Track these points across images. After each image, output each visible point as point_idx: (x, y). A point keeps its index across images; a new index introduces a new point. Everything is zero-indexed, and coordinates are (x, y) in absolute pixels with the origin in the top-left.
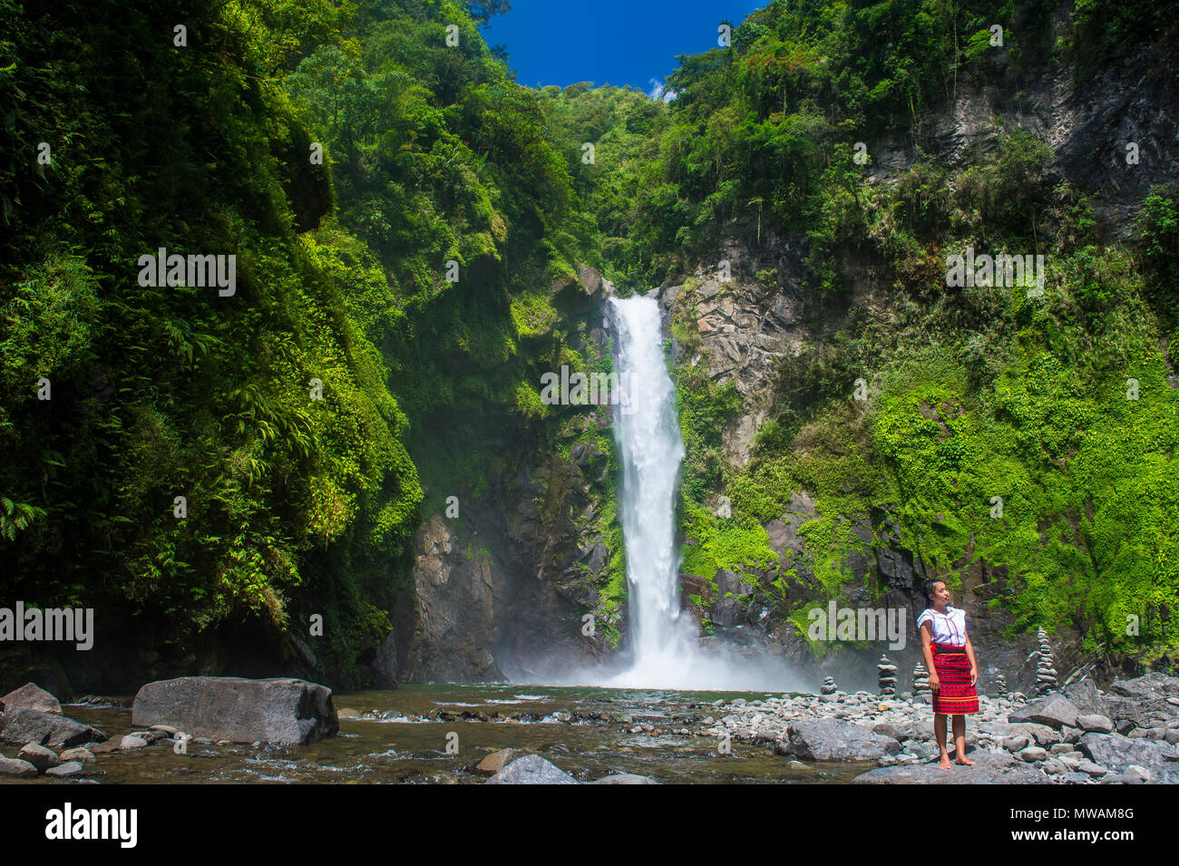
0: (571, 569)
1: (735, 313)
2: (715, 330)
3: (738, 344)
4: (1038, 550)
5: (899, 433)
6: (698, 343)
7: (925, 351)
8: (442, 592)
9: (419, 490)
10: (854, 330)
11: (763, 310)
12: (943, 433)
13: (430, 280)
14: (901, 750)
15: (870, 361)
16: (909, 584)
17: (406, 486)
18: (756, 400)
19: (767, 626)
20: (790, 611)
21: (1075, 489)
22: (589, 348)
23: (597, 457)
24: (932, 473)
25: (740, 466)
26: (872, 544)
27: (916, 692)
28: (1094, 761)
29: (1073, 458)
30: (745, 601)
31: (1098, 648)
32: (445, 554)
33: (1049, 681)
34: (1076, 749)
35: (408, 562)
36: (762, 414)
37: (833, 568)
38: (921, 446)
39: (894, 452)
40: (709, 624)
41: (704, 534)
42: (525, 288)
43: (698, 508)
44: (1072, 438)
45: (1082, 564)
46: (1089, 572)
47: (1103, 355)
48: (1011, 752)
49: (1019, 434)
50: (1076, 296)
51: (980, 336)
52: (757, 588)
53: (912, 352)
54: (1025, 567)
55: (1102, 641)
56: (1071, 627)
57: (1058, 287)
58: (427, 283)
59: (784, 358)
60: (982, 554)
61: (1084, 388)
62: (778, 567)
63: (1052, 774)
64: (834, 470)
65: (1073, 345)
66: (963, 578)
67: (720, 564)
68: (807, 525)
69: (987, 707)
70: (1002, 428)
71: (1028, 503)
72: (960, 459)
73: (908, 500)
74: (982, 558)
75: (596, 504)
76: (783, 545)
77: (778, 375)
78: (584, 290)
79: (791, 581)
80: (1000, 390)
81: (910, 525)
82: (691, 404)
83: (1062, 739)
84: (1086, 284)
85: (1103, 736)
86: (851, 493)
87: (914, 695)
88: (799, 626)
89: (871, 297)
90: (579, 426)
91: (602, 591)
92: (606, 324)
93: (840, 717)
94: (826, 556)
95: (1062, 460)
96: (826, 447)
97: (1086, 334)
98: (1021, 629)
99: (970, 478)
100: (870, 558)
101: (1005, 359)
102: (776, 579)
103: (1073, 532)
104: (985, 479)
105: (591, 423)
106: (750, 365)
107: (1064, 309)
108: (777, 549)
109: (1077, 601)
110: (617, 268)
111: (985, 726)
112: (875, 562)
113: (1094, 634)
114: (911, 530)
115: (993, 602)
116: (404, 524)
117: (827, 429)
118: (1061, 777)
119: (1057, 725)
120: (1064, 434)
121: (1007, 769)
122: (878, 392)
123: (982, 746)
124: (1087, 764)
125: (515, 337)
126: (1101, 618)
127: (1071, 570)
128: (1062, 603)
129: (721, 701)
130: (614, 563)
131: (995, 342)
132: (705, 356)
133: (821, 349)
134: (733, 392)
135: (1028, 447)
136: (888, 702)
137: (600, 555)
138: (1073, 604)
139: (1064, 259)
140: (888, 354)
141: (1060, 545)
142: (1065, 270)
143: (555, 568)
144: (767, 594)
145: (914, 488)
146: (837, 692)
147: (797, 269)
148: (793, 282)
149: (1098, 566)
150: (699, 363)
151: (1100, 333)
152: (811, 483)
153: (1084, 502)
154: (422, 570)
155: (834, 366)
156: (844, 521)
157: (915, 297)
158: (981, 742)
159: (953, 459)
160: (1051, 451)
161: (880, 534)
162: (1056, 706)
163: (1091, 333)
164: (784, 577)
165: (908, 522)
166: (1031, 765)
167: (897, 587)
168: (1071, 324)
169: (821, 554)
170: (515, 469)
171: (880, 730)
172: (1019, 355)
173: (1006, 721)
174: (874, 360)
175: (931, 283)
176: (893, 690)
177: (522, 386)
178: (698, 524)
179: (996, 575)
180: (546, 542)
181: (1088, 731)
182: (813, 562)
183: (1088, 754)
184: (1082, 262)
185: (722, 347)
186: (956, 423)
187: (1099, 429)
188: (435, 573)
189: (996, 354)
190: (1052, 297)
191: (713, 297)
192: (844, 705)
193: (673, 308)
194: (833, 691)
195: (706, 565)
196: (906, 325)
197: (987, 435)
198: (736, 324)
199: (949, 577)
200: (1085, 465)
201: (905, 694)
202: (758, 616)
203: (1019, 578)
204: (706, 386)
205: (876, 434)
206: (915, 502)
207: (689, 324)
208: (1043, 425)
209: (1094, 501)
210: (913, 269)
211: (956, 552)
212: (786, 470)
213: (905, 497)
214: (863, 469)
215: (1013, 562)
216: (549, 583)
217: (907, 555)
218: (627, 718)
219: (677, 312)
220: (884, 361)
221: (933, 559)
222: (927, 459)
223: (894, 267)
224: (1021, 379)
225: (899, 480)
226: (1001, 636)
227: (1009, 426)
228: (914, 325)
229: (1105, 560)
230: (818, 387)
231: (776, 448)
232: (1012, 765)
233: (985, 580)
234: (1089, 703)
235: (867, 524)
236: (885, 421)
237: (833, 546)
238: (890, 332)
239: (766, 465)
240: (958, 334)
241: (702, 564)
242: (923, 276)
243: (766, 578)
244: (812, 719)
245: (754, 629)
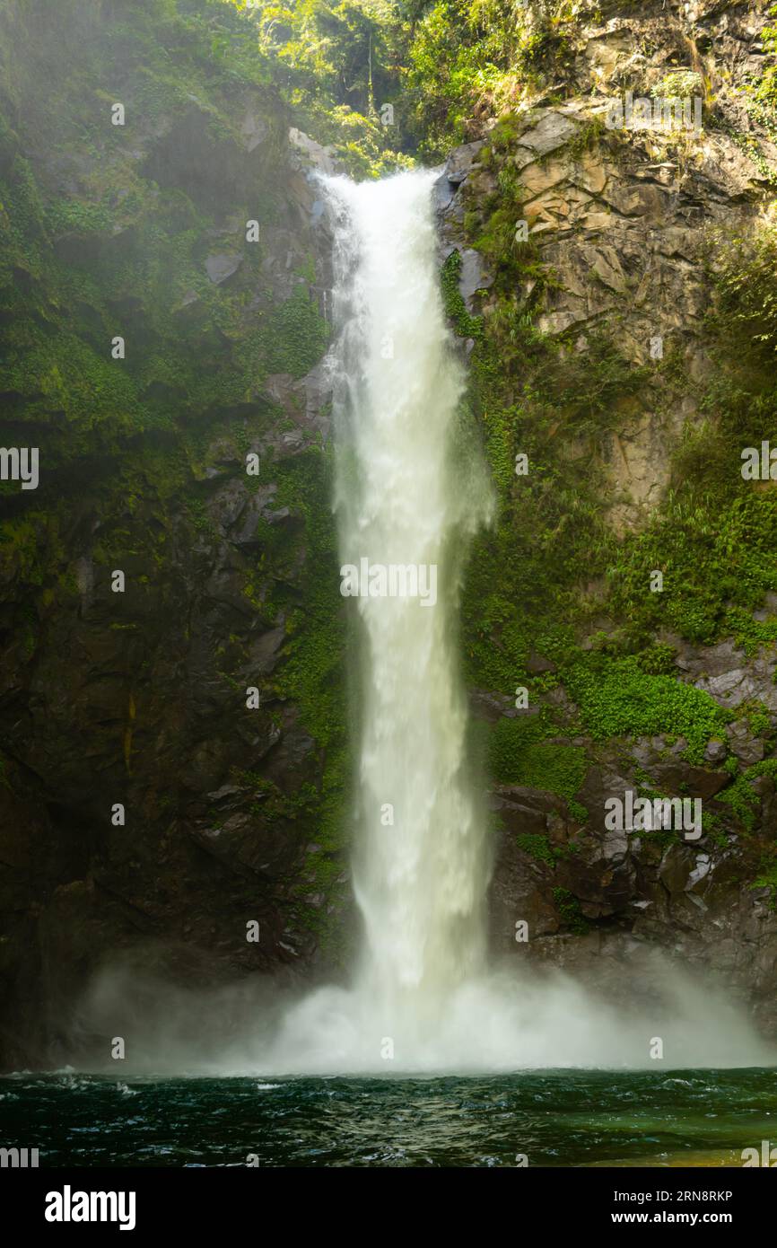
0: (226, 789)
1: (610, 186)
2: (566, 226)
3: (619, 252)
6: (527, 257)
11: (675, 173)
19: (710, 900)
23: (278, 521)
36: (686, 408)
40: (570, 900)
62: (732, 757)
75: (283, 632)
79: (763, 789)
102: (727, 785)
144: (705, 823)
164: (749, 782)
185: (584, 264)
191: (557, 153)
198: (614, 210)
202: (688, 878)
207: (504, 212)
243: (702, 787)
245: (676, 909)
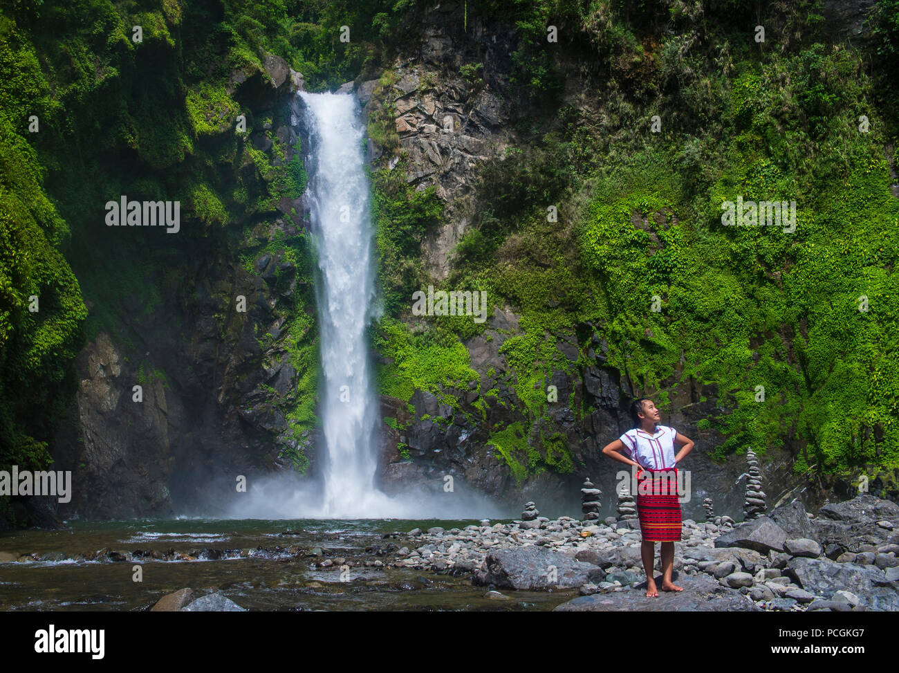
1: (436, 112)
2: (415, 130)
3: (439, 145)
4: (749, 368)
5: (609, 244)
6: (395, 145)
7: (638, 156)
8: (111, 420)
9: (83, 306)
10: (564, 133)
11: (466, 110)
12: (654, 245)
13: (91, 66)
14: (604, 578)
15: (581, 166)
16: (616, 404)
17: (67, 302)
18: (458, 207)
19: (467, 450)
20: (491, 434)
21: (789, 304)
22: (276, 147)
23: (284, 269)
24: (642, 286)
25: (440, 279)
26: (578, 361)
27: (620, 517)
28: (801, 587)
29: (788, 271)
30: (444, 424)
31: (810, 469)
32: (114, 376)
33: (758, 505)
34: (783, 574)
35: (70, 387)
36: (464, 223)
37: (537, 388)
38: (631, 258)
39: (603, 264)
40: (405, 448)
41: (401, 352)
42: (202, 79)
43: (395, 324)
44: (789, 250)
45: (795, 383)
46: (802, 391)
47: (825, 163)
48: (717, 578)
49: (734, 246)
50: (799, 98)
51: (697, 140)
52: (457, 409)
53: (625, 157)
54: (736, 385)
55: (815, 463)
56: (782, 448)
57: (781, 89)
58: (87, 69)
59: (489, 162)
60: (692, 372)
61: (803, 197)
62: (479, 386)
63: (758, 600)
64: (539, 282)
65: (794, 152)
66: (671, 397)
67: (417, 385)
68: (509, 343)
69: (694, 531)
70: (715, 239)
71: (741, 319)
72: (671, 271)
73: (616, 315)
74: (691, 376)
75: (283, 320)
76: (485, 363)
77: (482, 181)
78: (270, 83)
79: (492, 401)
80: (715, 199)
81: (617, 342)
82: (388, 211)
83: (769, 564)
84: (810, 86)
85: (811, 561)
86: (557, 308)
87: (618, 520)
88: (500, 449)
89: (583, 96)
90: (264, 235)
91: (289, 416)
92: (294, 122)
93: (541, 544)
94: (529, 375)
95: (777, 273)
96: (532, 259)
97: (808, 140)
98: (731, 450)
99: (681, 292)
100: (576, 377)
101: (721, 165)
102: (476, 399)
103: (786, 348)
104: (696, 293)
105: (277, 231)
106: (452, 170)
107: (787, 112)
108: (477, 367)
109: (788, 420)
110: (307, 57)
111: (691, 551)
112: (580, 380)
113: (805, 455)
114: (618, 346)
115: (702, 422)
116: (65, 344)
117: (534, 239)
118: (768, 603)
119: (764, 550)
120: (781, 246)
121: (711, 595)
122: (588, 200)
123: (688, 572)
124: (794, 590)
125: (191, 132)
126: (813, 439)
127: (784, 389)
128: (773, 423)
129: (417, 530)
130: (303, 384)
131: (712, 147)
132: (403, 158)
133: (528, 154)
134: (434, 198)
135: (742, 260)
136: (592, 528)
137: (287, 376)
138: (784, 424)
139: (789, 58)
140: (599, 159)
141: (772, 362)
142: (789, 70)
143: (238, 391)
144: (467, 415)
145: (622, 302)
146: (539, 518)
147: (504, 63)
148: (500, 78)
149: (811, 385)
150: (397, 166)
151: (823, 138)
152: (515, 298)
153: (799, 317)
154: (87, 395)
155: (542, 171)
156: (550, 338)
157: (630, 98)
158: (686, 568)
159: (664, 272)
160: (767, 265)
161: (586, 351)
162: (765, 530)
163: (813, 138)
164: (486, 398)
165: (615, 338)
166: (736, 591)
167: (603, 407)
168: (793, 129)
169: (523, 372)
170: (192, 282)
171: (582, 557)
172: (737, 161)
173: (713, 546)
174: (584, 164)
175: (648, 82)
176: (597, 514)
177: (200, 190)
178: (394, 342)
179: (705, 394)
180: (228, 361)
181: (796, 555)
182: (515, 382)
183: (795, 580)
184: (808, 62)
185: (422, 149)
186: (668, 233)
187: (817, 241)
188: (102, 398)
189: (712, 160)
190: (774, 99)
191: (413, 94)
192: (545, 531)
193: (369, 105)
194: (535, 517)
195: (403, 385)
196: (619, 128)
197: (700, 246)
198: (437, 124)
199: (657, 396)
200: (801, 279)
201: (609, 519)
202: (458, 439)
203: (729, 397)
204: (404, 192)
205: (584, 245)
206: (623, 317)
207: (386, 123)
208: (759, 236)
209: (810, 317)
210: (628, 67)
211: (665, 370)
212: (489, 283)
213: (613, 312)
214: (570, 283)
215: (723, 380)
216: (232, 407)
217: (614, 373)
218: (317, 551)
219: (374, 109)
220: (595, 166)
221: (641, 377)
222: (637, 272)
223: (609, 63)
224: (738, 187)
225: (608, 294)
226: (709, 458)
227: (723, 237)
228: (628, 127)
229: (818, 378)
230: (524, 194)
231: (479, 259)
232: (717, 591)
233: (694, 399)
234: (797, 526)
235: (573, 340)
236: (594, 231)
237: (537, 364)
238: (603, 135)
239: (467, 278)
240: (674, 137)
241: (398, 384)
242: (638, 75)
243: (466, 401)
244: (512, 546)
245: (453, 453)
